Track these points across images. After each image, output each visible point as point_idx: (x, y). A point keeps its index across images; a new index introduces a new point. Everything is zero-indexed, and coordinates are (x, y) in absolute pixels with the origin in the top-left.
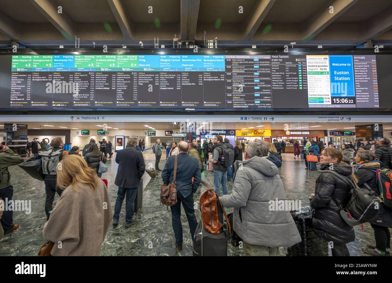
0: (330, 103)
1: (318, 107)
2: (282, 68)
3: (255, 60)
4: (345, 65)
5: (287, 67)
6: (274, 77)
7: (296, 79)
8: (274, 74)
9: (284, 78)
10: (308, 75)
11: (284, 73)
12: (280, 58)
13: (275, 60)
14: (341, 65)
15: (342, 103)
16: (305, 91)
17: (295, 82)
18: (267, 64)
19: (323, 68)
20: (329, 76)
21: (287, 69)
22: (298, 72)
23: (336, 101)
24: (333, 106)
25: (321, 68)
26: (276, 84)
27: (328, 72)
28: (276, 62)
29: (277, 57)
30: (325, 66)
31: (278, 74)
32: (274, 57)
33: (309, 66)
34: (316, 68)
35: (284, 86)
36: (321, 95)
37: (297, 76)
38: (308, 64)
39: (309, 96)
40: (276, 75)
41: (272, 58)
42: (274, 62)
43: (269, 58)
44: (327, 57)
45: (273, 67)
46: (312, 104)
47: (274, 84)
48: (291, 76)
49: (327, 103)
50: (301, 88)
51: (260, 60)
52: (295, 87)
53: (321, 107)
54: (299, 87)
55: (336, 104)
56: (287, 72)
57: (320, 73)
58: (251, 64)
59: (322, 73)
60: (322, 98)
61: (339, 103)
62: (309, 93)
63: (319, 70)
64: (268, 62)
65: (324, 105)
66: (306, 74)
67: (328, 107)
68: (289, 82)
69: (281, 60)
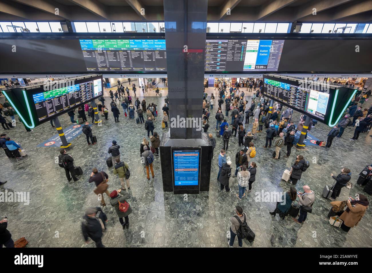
0: (254, 69)
1: (248, 70)
2: (233, 48)
3: (219, 43)
4: (267, 46)
5: (236, 47)
6: (229, 53)
7: (240, 55)
8: (229, 52)
9: (233, 54)
10: (246, 53)
11: (234, 51)
12: (233, 42)
13: (230, 43)
14: (265, 46)
15: (260, 69)
16: (243, 62)
17: (239, 56)
18: (226, 45)
19: (255, 48)
20: (257, 53)
21: (236, 49)
22: (241, 51)
23: (257, 67)
24: (255, 70)
25: (254, 48)
26: (229, 58)
27: (257, 51)
28: (231, 44)
29: (232, 41)
30: (256, 47)
31: (231, 52)
32: (230, 41)
33: (248, 47)
34: (251, 48)
35: (233, 59)
36: (250, 64)
37: (240, 53)
38: (247, 46)
39: (244, 65)
40: (230, 52)
41: (229, 42)
42: (229, 44)
43: (227, 42)
44: (259, 41)
45: (229, 47)
46: (245, 69)
47: (228, 58)
48: (237, 53)
49: (253, 68)
50: (241, 60)
51: (222, 43)
52: (238, 59)
53: (249, 70)
54: (240, 60)
55: (257, 69)
56: (236, 51)
57: (253, 51)
58: (217, 45)
59: (254, 51)
60: (251, 66)
61: (259, 69)
62: (245, 63)
63: (253, 50)
64: (226, 44)
65: (251, 69)
66: (245, 52)
67: (253, 70)
68: (236, 56)
69: (233, 43)
